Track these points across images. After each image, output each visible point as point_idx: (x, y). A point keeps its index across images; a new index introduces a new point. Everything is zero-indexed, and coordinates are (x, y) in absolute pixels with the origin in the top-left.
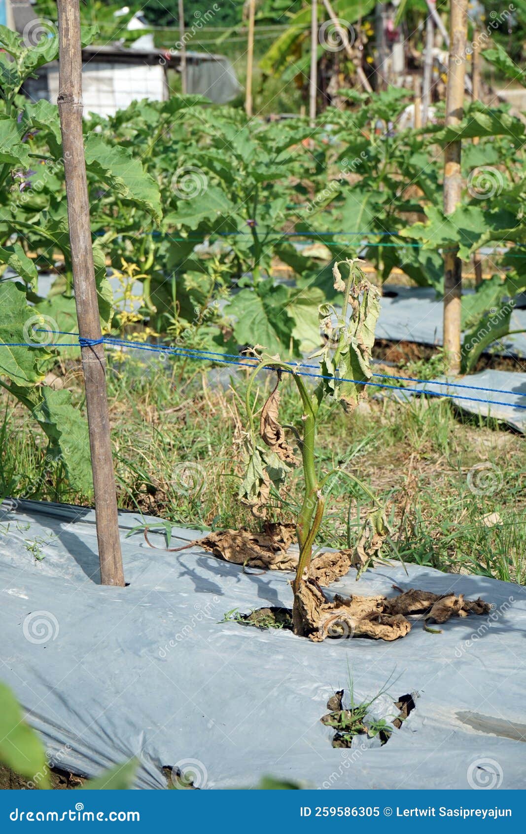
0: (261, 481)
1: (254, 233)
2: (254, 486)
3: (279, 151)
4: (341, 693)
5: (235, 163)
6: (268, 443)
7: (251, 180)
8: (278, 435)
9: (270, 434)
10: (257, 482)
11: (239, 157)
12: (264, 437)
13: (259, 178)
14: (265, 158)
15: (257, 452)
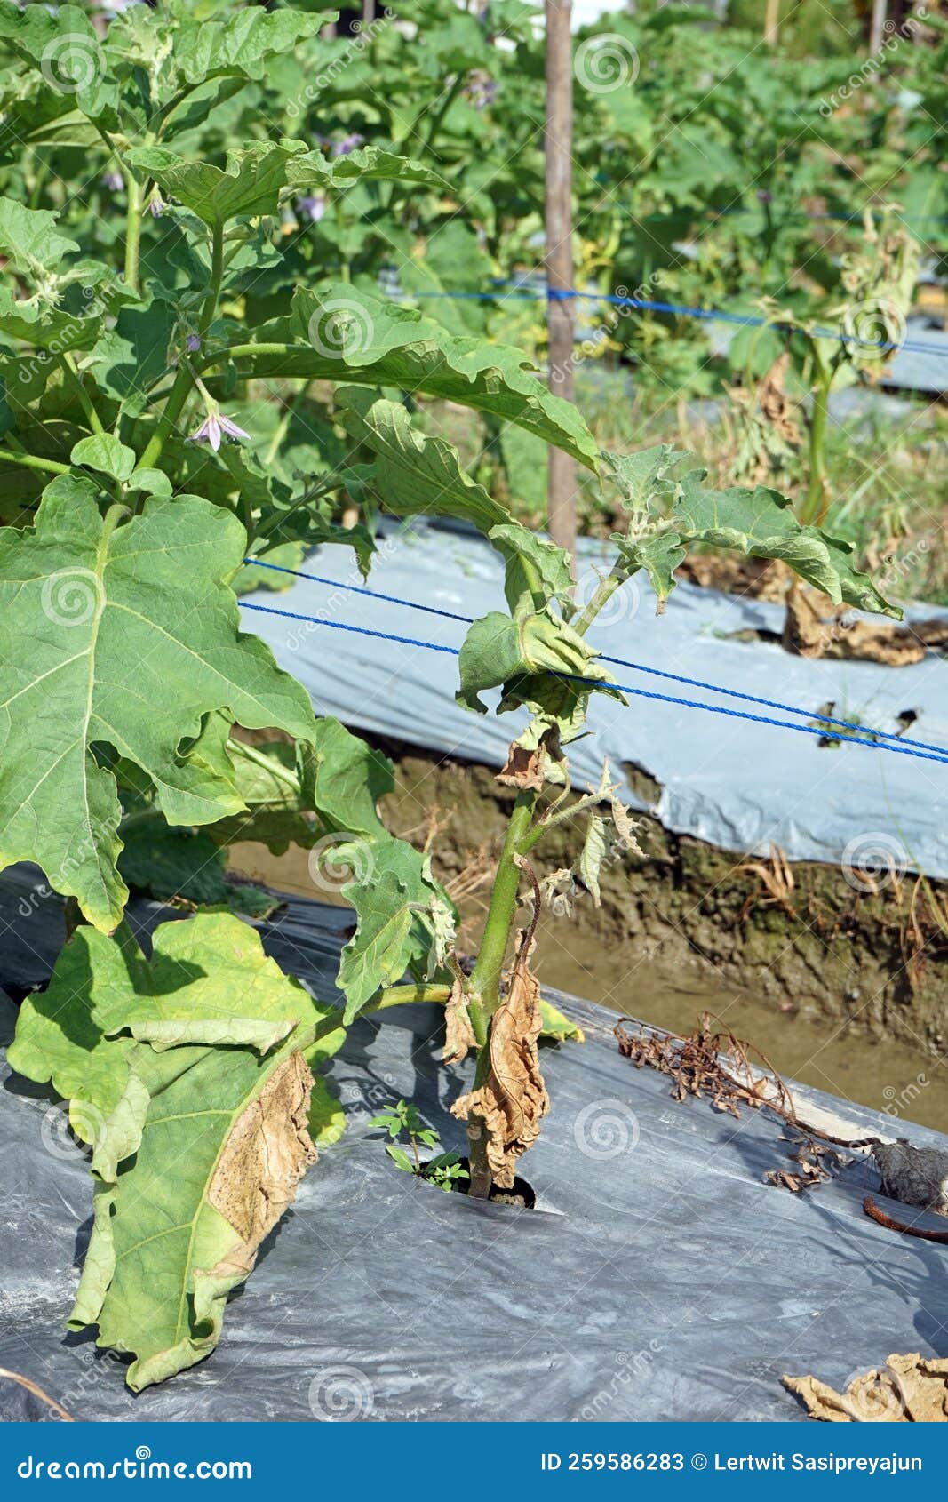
0: (758, 461)
1: (767, 212)
2: (747, 468)
3: (812, 93)
4: (832, 705)
5: (747, 108)
6: (769, 418)
7: (769, 135)
8: (781, 408)
9: (773, 404)
10: (752, 462)
11: (754, 101)
12: (766, 410)
13: (781, 131)
14: (790, 103)
15: (755, 426)
